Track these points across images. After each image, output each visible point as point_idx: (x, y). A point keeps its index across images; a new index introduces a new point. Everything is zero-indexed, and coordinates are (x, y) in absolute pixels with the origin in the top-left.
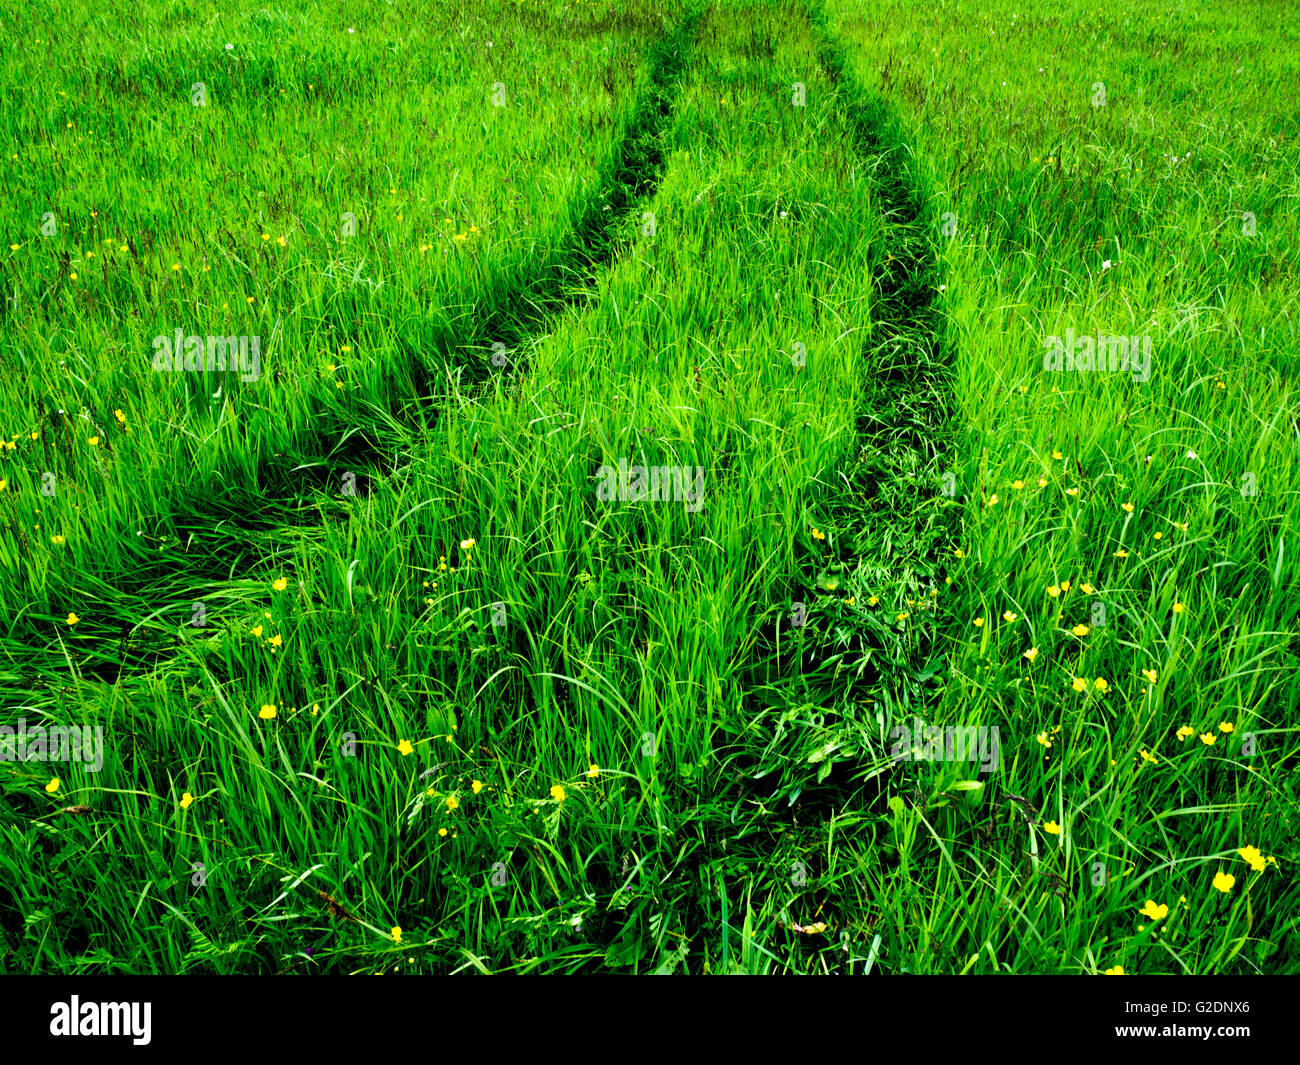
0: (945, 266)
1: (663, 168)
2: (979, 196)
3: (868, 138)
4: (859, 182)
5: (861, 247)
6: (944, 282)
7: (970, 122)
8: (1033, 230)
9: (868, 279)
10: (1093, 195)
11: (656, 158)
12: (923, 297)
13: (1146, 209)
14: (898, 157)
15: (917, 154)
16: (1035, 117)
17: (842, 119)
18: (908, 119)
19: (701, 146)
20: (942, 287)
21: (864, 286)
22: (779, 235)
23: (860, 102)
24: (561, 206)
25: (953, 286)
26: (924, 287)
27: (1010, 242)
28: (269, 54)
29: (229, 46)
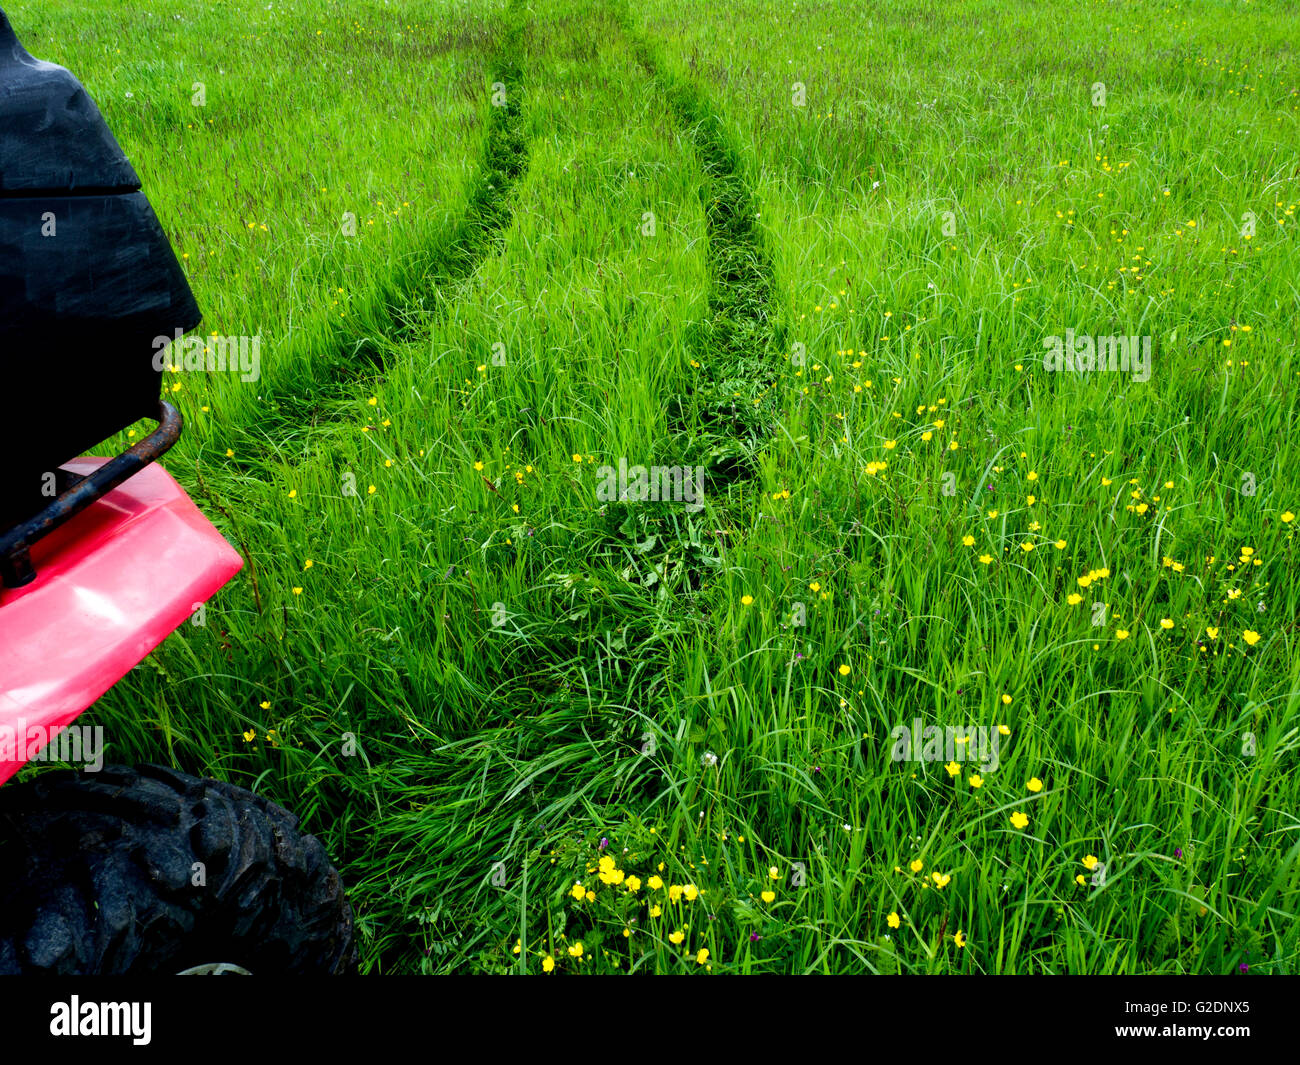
0: (758, 199)
1: (526, 153)
2: (778, 148)
3: (685, 116)
4: (684, 144)
5: (694, 190)
6: (758, 211)
7: (766, 95)
8: (821, 167)
9: (702, 213)
10: (862, 136)
11: (518, 148)
12: (744, 226)
13: (903, 145)
14: (712, 128)
15: (725, 122)
16: (817, 86)
17: (663, 101)
18: (716, 97)
19: (554, 134)
20: (758, 215)
21: (700, 218)
22: (631, 187)
23: (675, 88)
24: (458, 186)
25: (766, 212)
26: (745, 219)
27: (806, 178)
28: (166, 98)
29: (129, 94)
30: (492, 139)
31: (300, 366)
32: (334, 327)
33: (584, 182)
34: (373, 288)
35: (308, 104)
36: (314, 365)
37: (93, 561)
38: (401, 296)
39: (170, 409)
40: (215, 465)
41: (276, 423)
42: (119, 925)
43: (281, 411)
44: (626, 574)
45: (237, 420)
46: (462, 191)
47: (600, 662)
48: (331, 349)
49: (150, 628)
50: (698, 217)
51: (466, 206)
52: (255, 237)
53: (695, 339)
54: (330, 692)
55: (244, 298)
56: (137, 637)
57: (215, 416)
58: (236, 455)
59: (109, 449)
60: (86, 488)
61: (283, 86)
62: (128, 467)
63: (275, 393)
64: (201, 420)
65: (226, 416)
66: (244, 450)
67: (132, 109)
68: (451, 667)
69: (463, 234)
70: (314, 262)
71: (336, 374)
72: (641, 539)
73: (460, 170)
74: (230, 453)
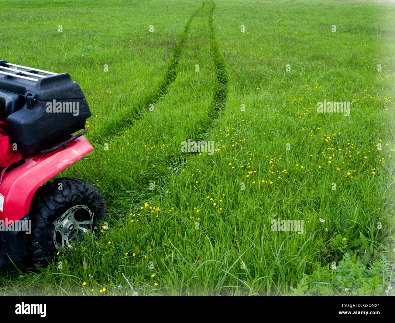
0: (229, 91)
1: (176, 76)
3: (220, 67)
5: (212, 88)
11: (175, 74)
14: (224, 71)
15: (227, 70)
17: (213, 63)
19: (183, 71)
22: (197, 86)
27: (242, 86)
28: (92, 56)
29: (83, 55)
30: (169, 71)
31: (114, 124)
32: (122, 115)
33: (188, 84)
34: (132, 107)
35: (126, 59)
36: (117, 123)
37: (74, 146)
38: (139, 110)
39: (86, 128)
40: (94, 142)
41: (107, 135)
42: (74, 193)
43: (109, 133)
44: (170, 168)
45: (99, 134)
46: (158, 85)
47: (159, 181)
48: (121, 120)
49: (81, 155)
50: (212, 94)
51: (158, 88)
52: (108, 94)
53: (201, 123)
54: (109, 180)
55: (104, 108)
56: (80, 156)
57: (95, 133)
58: (98, 141)
59: (77, 133)
60: (74, 137)
61: (121, 53)
62: (80, 135)
63: (108, 129)
64: (92, 133)
65: (97, 132)
66: (100, 140)
67: (84, 59)
68: (131, 179)
69: (157, 95)
70: (120, 101)
71: (122, 126)
72: (175, 162)
73: (158, 79)
74: (97, 140)
